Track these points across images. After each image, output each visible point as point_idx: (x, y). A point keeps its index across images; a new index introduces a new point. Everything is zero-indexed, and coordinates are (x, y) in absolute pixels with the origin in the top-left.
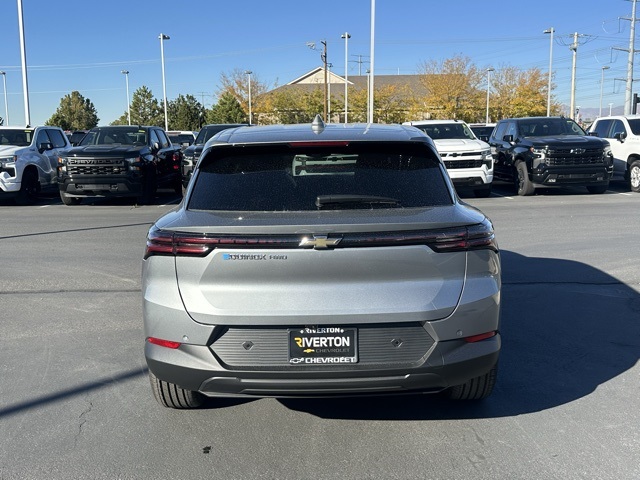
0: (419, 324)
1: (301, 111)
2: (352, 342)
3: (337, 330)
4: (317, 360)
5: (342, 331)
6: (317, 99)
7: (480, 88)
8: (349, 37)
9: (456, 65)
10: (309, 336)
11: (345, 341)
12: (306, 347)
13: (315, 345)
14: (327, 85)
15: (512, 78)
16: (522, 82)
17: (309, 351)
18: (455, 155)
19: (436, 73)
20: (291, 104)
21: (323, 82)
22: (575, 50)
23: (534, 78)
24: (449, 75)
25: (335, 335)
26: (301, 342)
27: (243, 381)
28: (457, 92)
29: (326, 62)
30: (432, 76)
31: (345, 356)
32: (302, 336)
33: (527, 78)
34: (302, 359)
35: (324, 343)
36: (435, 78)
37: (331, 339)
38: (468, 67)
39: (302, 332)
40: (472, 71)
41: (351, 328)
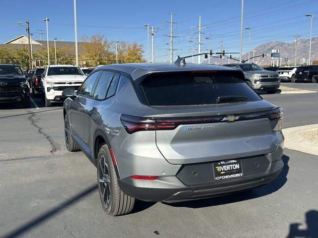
0: (263, 155)
1: (13, 58)
2: (240, 166)
3: (234, 161)
4: (227, 177)
5: (236, 161)
6: (23, 52)
7: (110, 50)
8: (48, 20)
9: (98, 39)
10: (222, 165)
11: (237, 166)
12: (222, 171)
13: (225, 170)
14: (30, 45)
15: (124, 46)
16: (129, 49)
17: (223, 173)
18: (70, 83)
19: (88, 42)
20: (8, 55)
21: (28, 43)
22: (153, 35)
23: (135, 46)
24: (95, 43)
25: (233, 163)
26: (219, 169)
27: (195, 191)
28: (99, 52)
29: (29, 32)
30: (86, 43)
31: (238, 173)
32: (219, 166)
33: (131, 47)
34: (221, 177)
35: (229, 168)
36: (87, 44)
37: (231, 166)
38: (103, 40)
39: (219, 164)
40: (106, 42)
41: (239, 159)
